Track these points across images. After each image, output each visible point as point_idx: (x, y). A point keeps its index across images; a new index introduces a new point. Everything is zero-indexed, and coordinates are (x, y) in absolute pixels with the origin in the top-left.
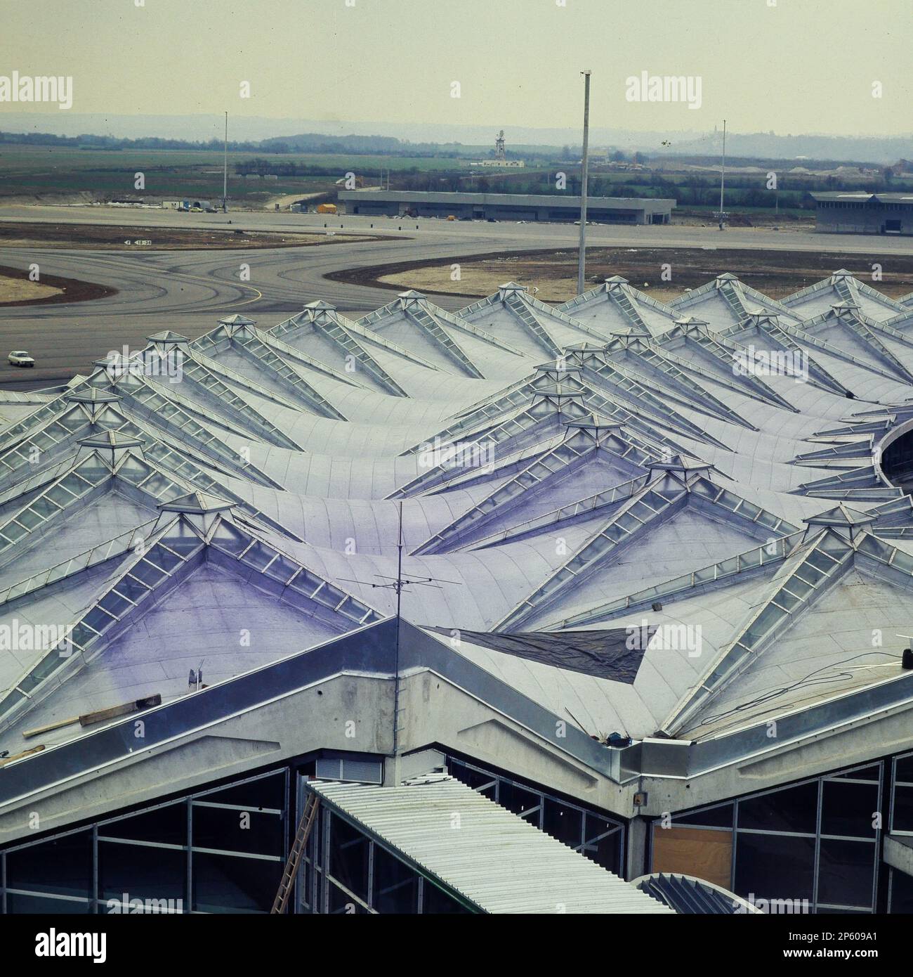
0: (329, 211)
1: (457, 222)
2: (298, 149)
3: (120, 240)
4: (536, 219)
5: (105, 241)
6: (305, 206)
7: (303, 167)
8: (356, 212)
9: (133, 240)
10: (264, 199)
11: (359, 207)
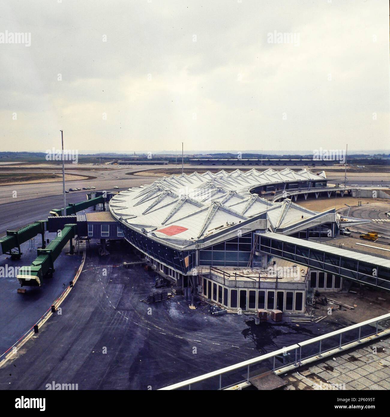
0: (116, 164)
1: (136, 165)
2: (102, 155)
3: (90, 170)
4: (148, 165)
5: (87, 170)
6: (112, 164)
7: (107, 158)
8: (120, 164)
9: (92, 170)
10: (104, 163)
11: (121, 164)
